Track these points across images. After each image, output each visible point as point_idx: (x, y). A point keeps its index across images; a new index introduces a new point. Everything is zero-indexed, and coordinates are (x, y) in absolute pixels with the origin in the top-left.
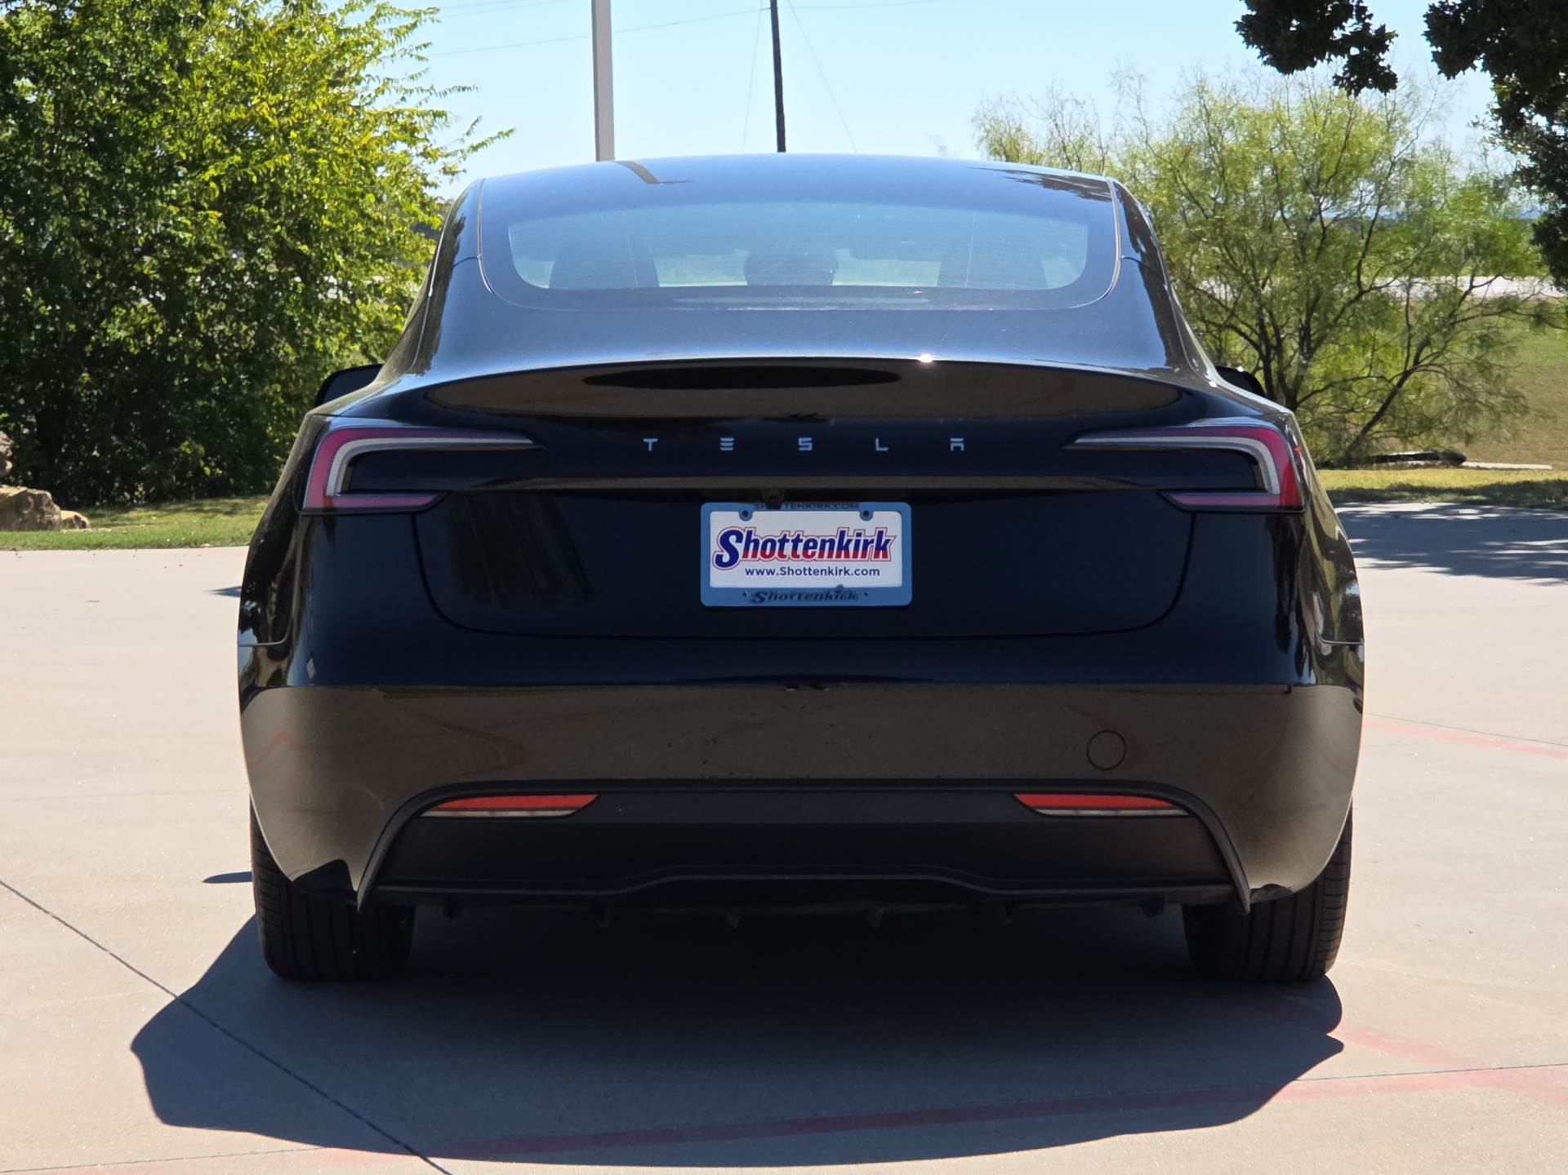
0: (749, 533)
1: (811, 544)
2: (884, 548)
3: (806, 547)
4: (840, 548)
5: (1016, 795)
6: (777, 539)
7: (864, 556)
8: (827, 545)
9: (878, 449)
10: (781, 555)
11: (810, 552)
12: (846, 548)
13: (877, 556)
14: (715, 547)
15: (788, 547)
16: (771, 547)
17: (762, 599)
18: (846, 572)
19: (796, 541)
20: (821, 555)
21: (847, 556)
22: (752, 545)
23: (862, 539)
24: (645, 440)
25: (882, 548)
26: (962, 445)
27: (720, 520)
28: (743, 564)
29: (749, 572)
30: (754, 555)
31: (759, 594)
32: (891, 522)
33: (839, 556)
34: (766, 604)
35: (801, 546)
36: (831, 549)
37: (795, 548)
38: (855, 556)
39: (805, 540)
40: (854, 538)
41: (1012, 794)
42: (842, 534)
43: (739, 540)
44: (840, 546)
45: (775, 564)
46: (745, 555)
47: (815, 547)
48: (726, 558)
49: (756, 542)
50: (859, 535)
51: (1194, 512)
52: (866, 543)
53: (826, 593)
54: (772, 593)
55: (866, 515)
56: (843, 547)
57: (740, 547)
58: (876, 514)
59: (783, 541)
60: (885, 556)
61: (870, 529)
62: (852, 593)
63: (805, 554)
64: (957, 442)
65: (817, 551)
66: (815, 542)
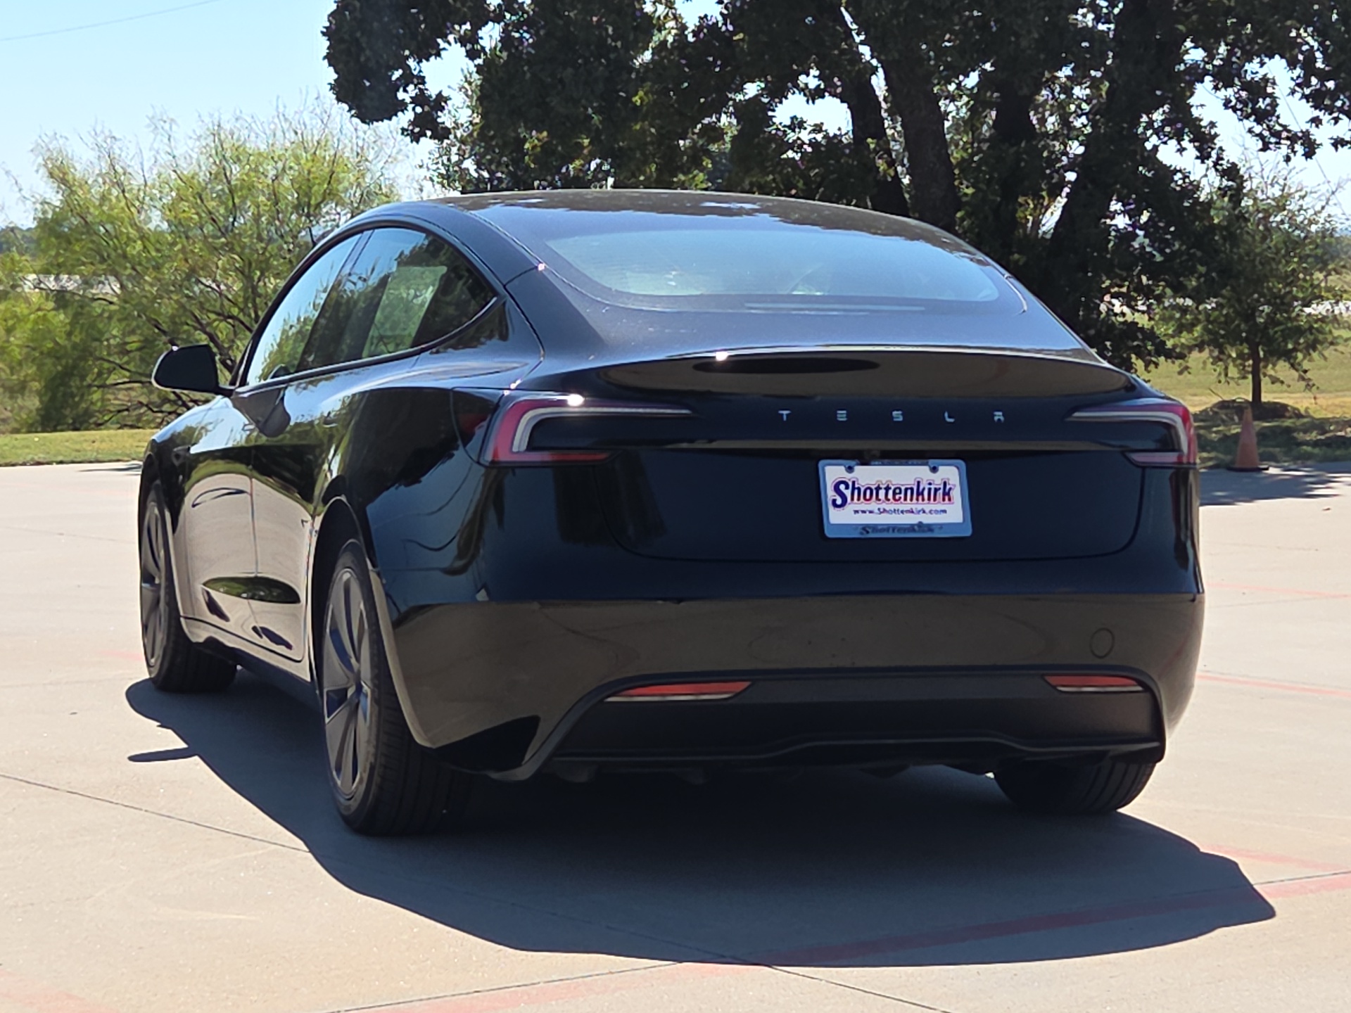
0: (854, 483)
1: (898, 491)
2: (948, 494)
3: (894, 493)
4: (918, 494)
5: (1047, 678)
6: (873, 487)
7: (935, 500)
8: (909, 492)
9: (947, 420)
11: (897, 497)
12: (922, 494)
13: (944, 500)
14: (831, 493)
15: (882, 493)
16: (871, 493)
17: (868, 532)
18: (924, 512)
19: (887, 489)
21: (923, 500)
22: (856, 492)
23: (933, 487)
24: (781, 412)
25: (947, 494)
26: (1002, 418)
27: (833, 473)
29: (856, 512)
30: (859, 499)
31: (865, 528)
32: (950, 474)
33: (917, 499)
34: (872, 535)
35: (891, 492)
37: (886, 494)
38: (929, 499)
39: (893, 488)
40: (928, 487)
41: (1043, 676)
42: (919, 483)
43: (847, 488)
44: (917, 492)
45: (873, 505)
46: (852, 499)
47: (900, 493)
48: (839, 501)
49: (859, 489)
50: (930, 484)
51: (1144, 467)
52: (936, 490)
53: (911, 528)
54: (874, 528)
55: (934, 470)
56: (920, 493)
57: (848, 493)
58: (941, 468)
59: (878, 489)
60: (950, 500)
61: (937, 479)
62: (930, 527)
63: (894, 498)
64: (999, 415)
65: (902, 496)
66: (900, 489)
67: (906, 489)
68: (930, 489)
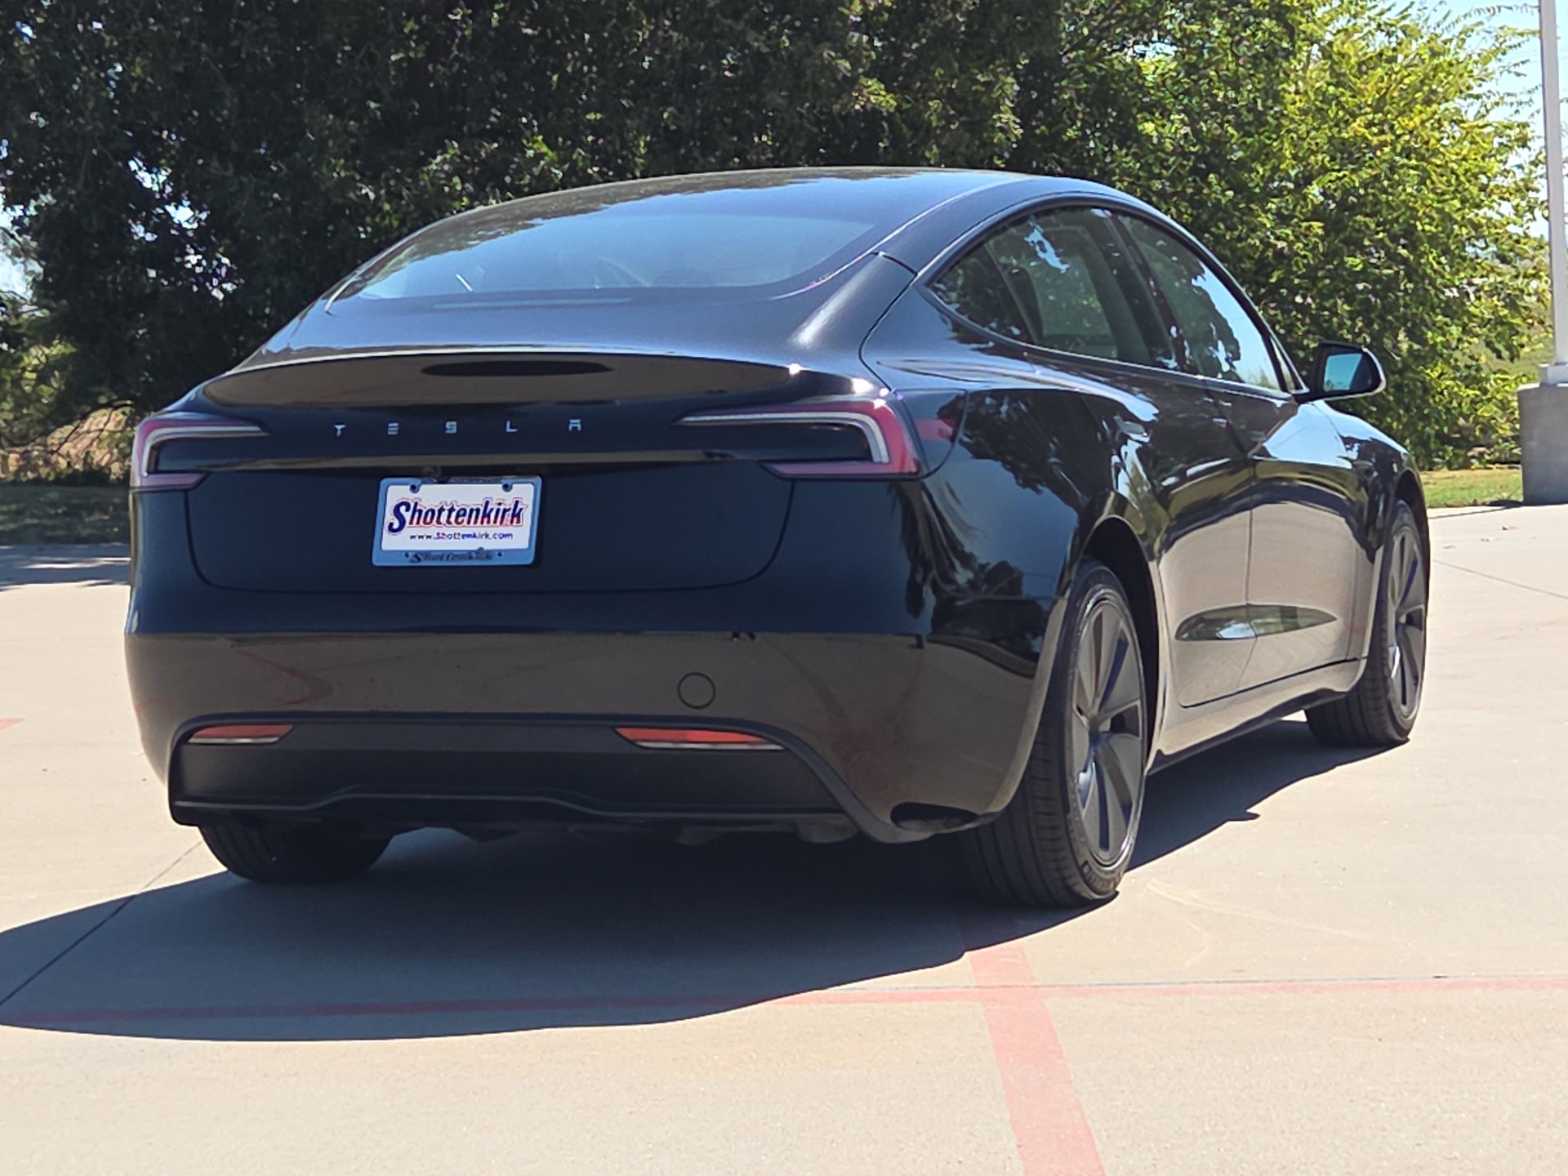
0: (416, 504)
1: (462, 513)
2: (518, 516)
3: (458, 516)
4: (484, 516)
5: (620, 730)
6: (436, 509)
7: (501, 522)
8: (474, 513)
9: (508, 430)
10: (438, 522)
11: (460, 519)
12: (489, 516)
13: (512, 522)
14: (390, 517)
15: (445, 514)
16: (433, 515)
17: (419, 560)
18: (487, 536)
19: (451, 510)
20: (469, 522)
21: (488, 522)
22: (417, 515)
23: (502, 507)
25: (517, 515)
26: (579, 426)
27: (396, 493)
28: (408, 531)
29: (413, 537)
30: (418, 523)
31: (417, 555)
32: (525, 493)
33: (482, 522)
34: (424, 563)
35: (454, 514)
36: (477, 517)
37: (449, 516)
38: (495, 522)
39: (457, 509)
40: (496, 507)
41: (613, 729)
42: (487, 503)
43: (407, 510)
44: (484, 514)
45: (433, 530)
46: (411, 523)
47: (464, 515)
48: (396, 526)
49: (420, 511)
50: (500, 504)
51: (794, 480)
52: (505, 511)
53: (469, 555)
54: (427, 554)
55: (507, 488)
56: (486, 515)
57: (407, 516)
58: (515, 486)
59: (441, 510)
60: (518, 522)
61: (508, 499)
62: (488, 554)
63: (456, 521)
64: (575, 423)
65: (466, 518)
66: (465, 510)
67: (472, 510)
68: (498, 510)
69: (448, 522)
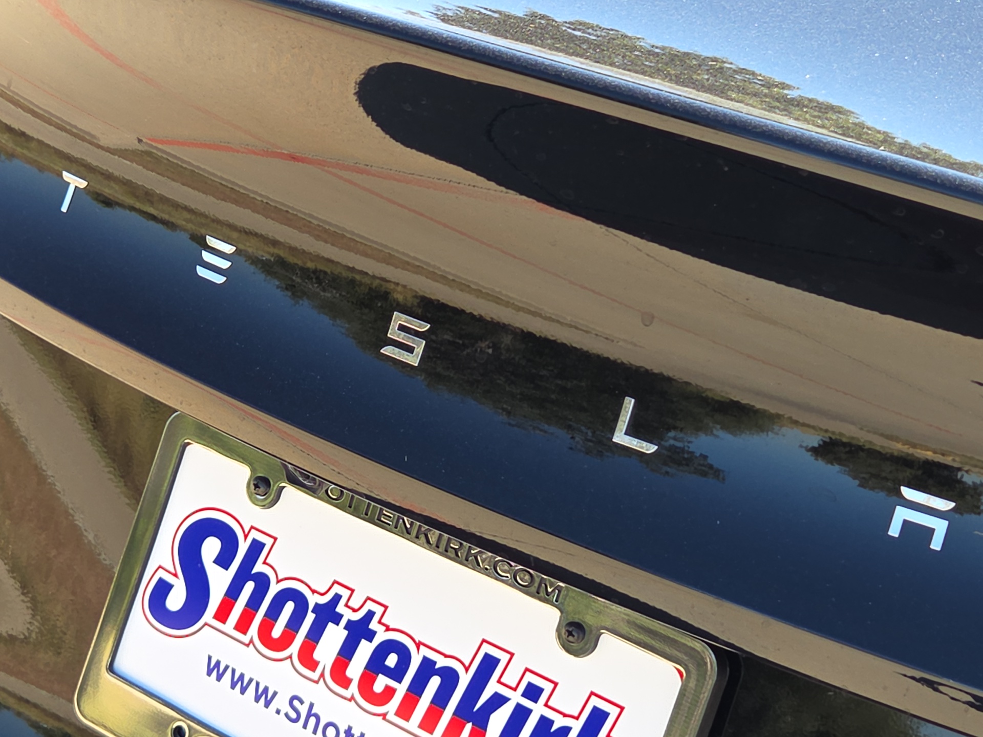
0: (256, 548)
1: (392, 660)
3: (376, 665)
4: (464, 712)
6: (313, 600)
8: (435, 682)
9: (620, 437)
11: (381, 682)
14: (163, 555)
19: (359, 631)
20: (405, 711)
22: (250, 587)
23: (538, 710)
24: (67, 176)
26: (940, 527)
28: (208, 638)
29: (215, 669)
30: (243, 626)
32: (643, 690)
35: (365, 650)
39: (381, 636)
40: (516, 698)
42: (488, 665)
43: (223, 560)
44: (467, 704)
45: (283, 674)
46: (222, 614)
47: (397, 674)
48: (177, 598)
49: (262, 582)
50: (533, 693)
55: (577, 639)
57: (219, 582)
58: (606, 645)
63: (366, 685)
65: (401, 689)
66: (405, 657)
67: (427, 667)
68: (521, 714)
69: (339, 672)
